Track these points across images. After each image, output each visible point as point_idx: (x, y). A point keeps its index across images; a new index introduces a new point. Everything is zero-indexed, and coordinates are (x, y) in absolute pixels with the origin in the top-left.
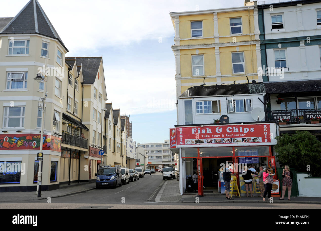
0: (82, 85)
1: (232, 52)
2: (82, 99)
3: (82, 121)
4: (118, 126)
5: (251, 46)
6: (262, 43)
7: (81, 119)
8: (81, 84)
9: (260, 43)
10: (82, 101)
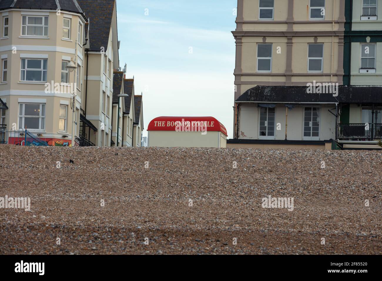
0: (86, 53)
1: (308, 43)
2: (86, 76)
3: (85, 114)
4: (129, 116)
5: (333, 37)
6: (346, 35)
7: (84, 110)
8: (85, 51)
9: (343, 35)
10: (85, 79)
